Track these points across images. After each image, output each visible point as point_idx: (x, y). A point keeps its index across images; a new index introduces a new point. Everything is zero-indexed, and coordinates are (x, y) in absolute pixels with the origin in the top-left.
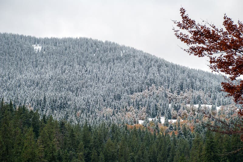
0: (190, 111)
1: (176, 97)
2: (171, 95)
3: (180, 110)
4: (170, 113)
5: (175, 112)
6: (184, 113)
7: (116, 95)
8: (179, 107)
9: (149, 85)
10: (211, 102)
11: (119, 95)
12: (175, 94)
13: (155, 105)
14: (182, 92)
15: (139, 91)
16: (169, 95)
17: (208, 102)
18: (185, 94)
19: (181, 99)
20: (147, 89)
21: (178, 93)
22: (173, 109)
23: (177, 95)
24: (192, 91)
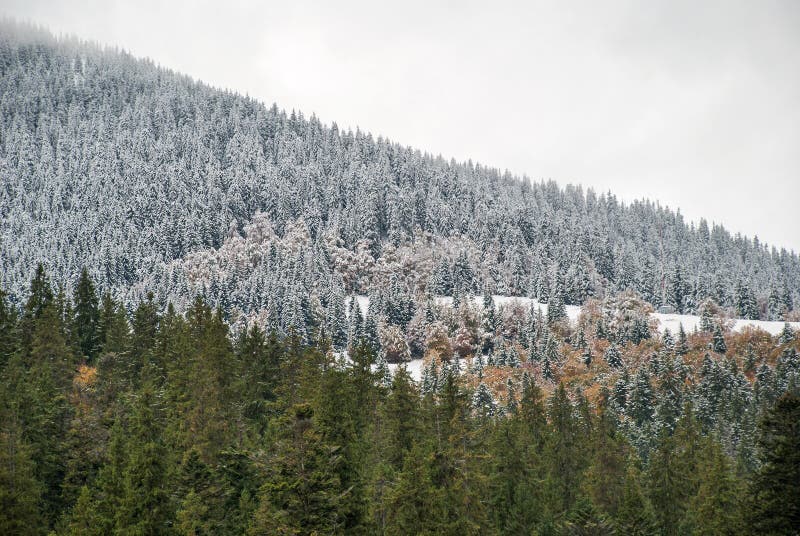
0: (457, 327)
1: (371, 265)
2: (350, 259)
3: (413, 322)
4: (374, 335)
5: (395, 331)
6: (436, 336)
7: (114, 262)
8: (406, 311)
9: (243, 214)
10: (512, 285)
11: (127, 262)
12: (363, 255)
13: (303, 305)
14: (388, 245)
15: (207, 244)
16: (338, 259)
17: (500, 284)
18: (406, 254)
19: (391, 276)
20: (236, 233)
21: (375, 250)
22: (382, 318)
23: (371, 259)
24: (429, 239)
